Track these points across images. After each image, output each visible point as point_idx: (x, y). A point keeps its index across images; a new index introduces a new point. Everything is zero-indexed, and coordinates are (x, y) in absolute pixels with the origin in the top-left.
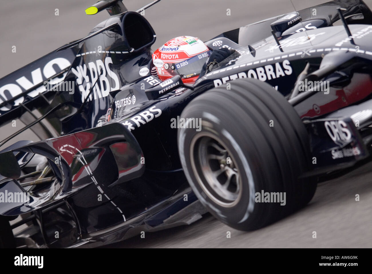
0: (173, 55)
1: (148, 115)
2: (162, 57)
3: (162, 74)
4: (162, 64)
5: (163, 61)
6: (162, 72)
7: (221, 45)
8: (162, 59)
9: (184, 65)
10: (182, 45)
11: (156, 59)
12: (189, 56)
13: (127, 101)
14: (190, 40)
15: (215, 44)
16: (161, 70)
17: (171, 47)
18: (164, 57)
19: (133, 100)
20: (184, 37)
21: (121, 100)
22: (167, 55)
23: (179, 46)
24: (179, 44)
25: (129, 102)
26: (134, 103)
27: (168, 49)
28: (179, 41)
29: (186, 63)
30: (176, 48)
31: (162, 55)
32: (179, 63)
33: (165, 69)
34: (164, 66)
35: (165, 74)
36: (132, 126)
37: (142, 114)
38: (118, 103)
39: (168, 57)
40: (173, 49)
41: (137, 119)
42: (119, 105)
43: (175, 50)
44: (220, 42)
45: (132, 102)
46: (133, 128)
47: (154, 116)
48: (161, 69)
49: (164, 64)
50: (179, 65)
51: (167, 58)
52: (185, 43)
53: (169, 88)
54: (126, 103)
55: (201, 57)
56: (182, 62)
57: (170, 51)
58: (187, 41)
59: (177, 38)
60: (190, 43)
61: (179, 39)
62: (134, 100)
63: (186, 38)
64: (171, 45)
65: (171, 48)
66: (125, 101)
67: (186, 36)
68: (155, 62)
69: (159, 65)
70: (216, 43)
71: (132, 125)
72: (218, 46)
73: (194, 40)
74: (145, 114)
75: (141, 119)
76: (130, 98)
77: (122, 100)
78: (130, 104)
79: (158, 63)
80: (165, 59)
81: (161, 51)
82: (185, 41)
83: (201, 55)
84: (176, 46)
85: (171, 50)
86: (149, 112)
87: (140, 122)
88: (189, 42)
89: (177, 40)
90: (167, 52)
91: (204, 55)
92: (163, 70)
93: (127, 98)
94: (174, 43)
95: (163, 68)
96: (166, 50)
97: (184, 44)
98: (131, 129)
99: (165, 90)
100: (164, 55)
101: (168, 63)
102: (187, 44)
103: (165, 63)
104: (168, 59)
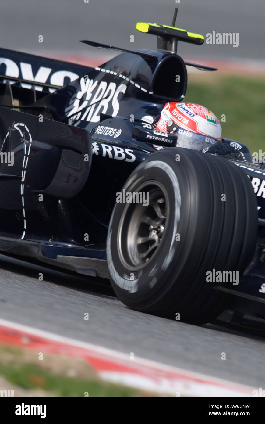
0: (184, 118)
1: (120, 153)
2: (173, 112)
3: (161, 127)
4: (168, 118)
5: (171, 117)
6: (162, 126)
7: (238, 149)
8: (172, 114)
9: (187, 135)
10: (200, 115)
11: (167, 110)
12: (197, 131)
13: (110, 132)
14: (211, 118)
15: (233, 144)
16: (162, 123)
17: (189, 109)
18: (175, 113)
19: (116, 133)
20: (209, 110)
21: (105, 127)
22: (179, 114)
23: (196, 114)
24: (198, 112)
25: (112, 133)
26: (116, 137)
27: (184, 109)
28: (201, 110)
29: (190, 135)
30: (192, 114)
31: (175, 110)
32: (184, 130)
33: (167, 125)
34: (168, 121)
35: (163, 129)
36: (97, 151)
37: (115, 148)
38: (101, 129)
39: (178, 116)
40: (189, 112)
41: (107, 148)
42: (100, 131)
43: (190, 115)
44: (239, 146)
45: (114, 135)
46: (97, 153)
47: (125, 159)
48: (164, 122)
49: (169, 120)
50: (182, 131)
51: (176, 116)
52: (204, 117)
53: (160, 139)
54: (108, 133)
55: (208, 141)
56: (187, 131)
57: (185, 113)
58: (207, 116)
59: (202, 107)
60: (209, 120)
61: (202, 109)
62: (118, 134)
63: (209, 112)
64: (190, 108)
65: (187, 110)
66: (109, 130)
67: (210, 111)
68: (163, 112)
69: (165, 117)
70: (235, 144)
71: (98, 149)
72: (235, 148)
73: (215, 121)
74: (118, 150)
75: (111, 151)
76: (116, 130)
77: (107, 128)
78: (111, 135)
79: (165, 115)
80: (175, 116)
81: (177, 106)
82: (206, 115)
83: (210, 140)
84: (194, 112)
85: (187, 112)
86: (123, 151)
87: (107, 153)
88: (208, 118)
89: (200, 108)
90: (182, 111)
91: (212, 142)
92: (164, 124)
93: (112, 129)
94: (195, 108)
95: (166, 122)
96: (182, 109)
97: (202, 117)
98: (94, 153)
99: (155, 138)
100: (177, 112)
101: (173, 121)
102: (205, 118)
103: (171, 119)
104: (177, 118)
